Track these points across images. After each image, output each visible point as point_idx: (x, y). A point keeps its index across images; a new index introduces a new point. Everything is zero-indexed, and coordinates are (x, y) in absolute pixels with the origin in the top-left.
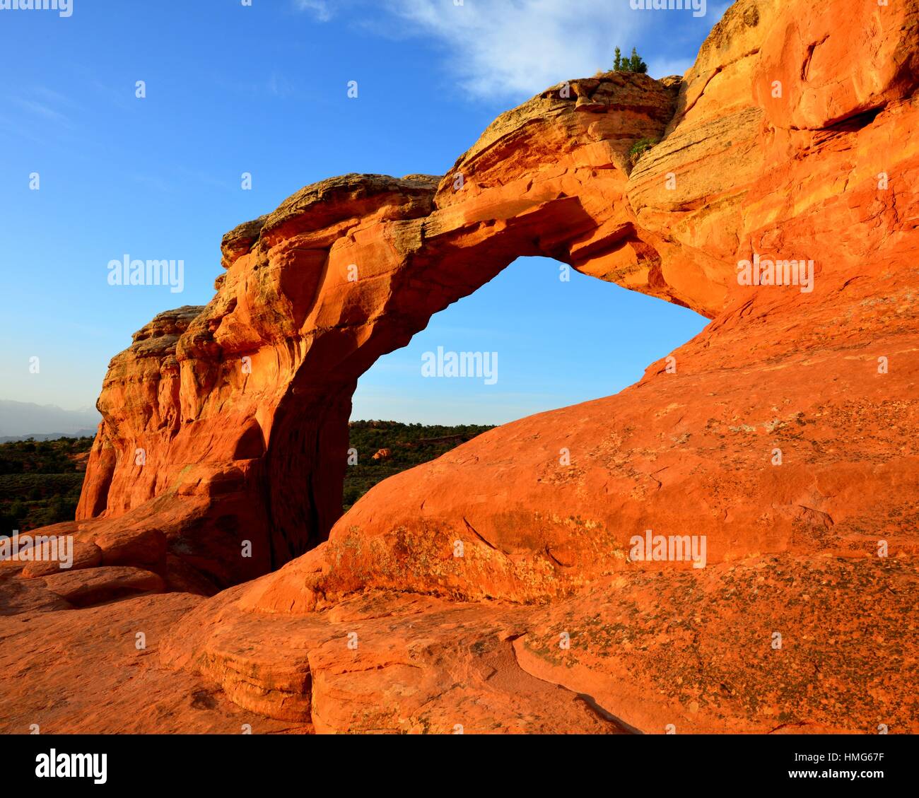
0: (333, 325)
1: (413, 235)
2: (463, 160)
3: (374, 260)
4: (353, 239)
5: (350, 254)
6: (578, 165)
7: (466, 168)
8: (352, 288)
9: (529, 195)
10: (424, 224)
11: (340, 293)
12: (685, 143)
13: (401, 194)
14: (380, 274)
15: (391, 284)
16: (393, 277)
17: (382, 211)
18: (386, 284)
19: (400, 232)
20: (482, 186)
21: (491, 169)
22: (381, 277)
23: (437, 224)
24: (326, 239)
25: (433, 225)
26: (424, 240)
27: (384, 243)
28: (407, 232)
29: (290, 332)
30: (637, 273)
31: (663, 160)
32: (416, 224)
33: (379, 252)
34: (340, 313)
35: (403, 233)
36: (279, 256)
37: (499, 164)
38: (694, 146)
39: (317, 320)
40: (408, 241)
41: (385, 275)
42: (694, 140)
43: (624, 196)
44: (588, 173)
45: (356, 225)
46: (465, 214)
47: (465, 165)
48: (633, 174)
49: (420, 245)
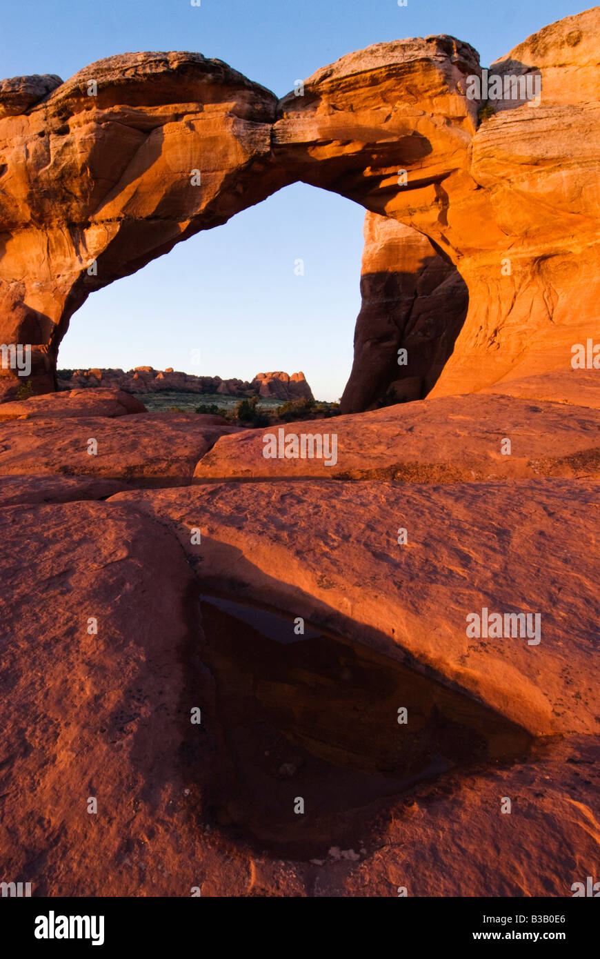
0: (144, 216)
1: (262, 138)
2: (330, 75)
3: (212, 155)
4: (191, 126)
5: (184, 142)
6: (436, 111)
7: (330, 85)
8: (179, 179)
9: (385, 126)
10: (272, 130)
11: (163, 182)
12: (531, 116)
13: (252, 93)
14: (213, 171)
15: (222, 184)
16: (227, 176)
17: (231, 105)
18: (217, 182)
19: (249, 132)
20: (334, 107)
21: (351, 93)
22: (214, 174)
23: (287, 133)
24: (156, 118)
25: (283, 133)
26: (272, 145)
27: (231, 138)
28: (256, 133)
29: (77, 216)
30: (426, 213)
31: (511, 124)
32: (265, 127)
33: (221, 148)
34: (157, 204)
35: (252, 133)
36: (92, 124)
37: (362, 91)
38: (537, 120)
39: (125, 208)
40: (256, 143)
41: (219, 173)
42: (537, 115)
43: (470, 145)
44: (443, 120)
45: (195, 113)
46: (320, 129)
47: (332, 82)
48: (481, 130)
49: (268, 149)
